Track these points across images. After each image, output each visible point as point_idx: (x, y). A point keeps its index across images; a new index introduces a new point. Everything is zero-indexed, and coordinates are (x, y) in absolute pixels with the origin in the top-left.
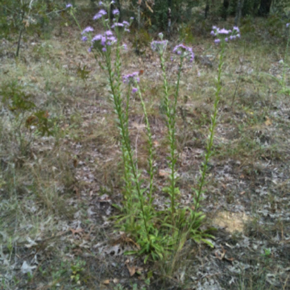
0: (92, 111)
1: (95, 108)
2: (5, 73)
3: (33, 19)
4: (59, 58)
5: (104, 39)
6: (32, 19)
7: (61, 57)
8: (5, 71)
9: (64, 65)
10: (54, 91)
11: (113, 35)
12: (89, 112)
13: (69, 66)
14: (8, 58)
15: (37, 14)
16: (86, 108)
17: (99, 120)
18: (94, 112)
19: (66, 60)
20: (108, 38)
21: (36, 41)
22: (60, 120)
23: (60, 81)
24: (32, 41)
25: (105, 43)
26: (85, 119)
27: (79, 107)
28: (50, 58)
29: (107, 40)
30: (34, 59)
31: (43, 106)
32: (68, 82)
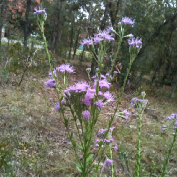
0: (60, 141)
1: (64, 139)
2: (4, 96)
3: (36, 63)
4: (48, 92)
5: (91, 93)
6: (34, 63)
7: (50, 92)
8: (5, 95)
9: (50, 97)
10: (35, 118)
11: (111, 90)
12: (58, 142)
13: (53, 99)
14: (13, 85)
15: (39, 60)
16: (56, 137)
17: (64, 151)
18: (62, 142)
19: (53, 94)
20: (100, 93)
21: (37, 78)
22: (30, 146)
23: (42, 110)
24: (34, 77)
25: (92, 100)
26: (53, 148)
27: (50, 136)
28: (42, 91)
29: (98, 97)
30: (30, 90)
31: (21, 129)
32: (48, 112)
